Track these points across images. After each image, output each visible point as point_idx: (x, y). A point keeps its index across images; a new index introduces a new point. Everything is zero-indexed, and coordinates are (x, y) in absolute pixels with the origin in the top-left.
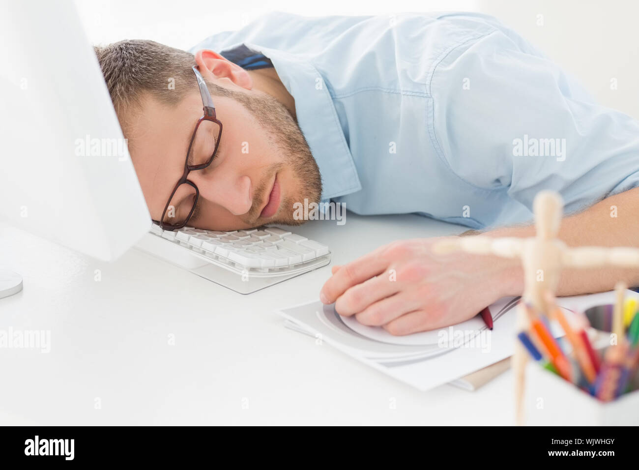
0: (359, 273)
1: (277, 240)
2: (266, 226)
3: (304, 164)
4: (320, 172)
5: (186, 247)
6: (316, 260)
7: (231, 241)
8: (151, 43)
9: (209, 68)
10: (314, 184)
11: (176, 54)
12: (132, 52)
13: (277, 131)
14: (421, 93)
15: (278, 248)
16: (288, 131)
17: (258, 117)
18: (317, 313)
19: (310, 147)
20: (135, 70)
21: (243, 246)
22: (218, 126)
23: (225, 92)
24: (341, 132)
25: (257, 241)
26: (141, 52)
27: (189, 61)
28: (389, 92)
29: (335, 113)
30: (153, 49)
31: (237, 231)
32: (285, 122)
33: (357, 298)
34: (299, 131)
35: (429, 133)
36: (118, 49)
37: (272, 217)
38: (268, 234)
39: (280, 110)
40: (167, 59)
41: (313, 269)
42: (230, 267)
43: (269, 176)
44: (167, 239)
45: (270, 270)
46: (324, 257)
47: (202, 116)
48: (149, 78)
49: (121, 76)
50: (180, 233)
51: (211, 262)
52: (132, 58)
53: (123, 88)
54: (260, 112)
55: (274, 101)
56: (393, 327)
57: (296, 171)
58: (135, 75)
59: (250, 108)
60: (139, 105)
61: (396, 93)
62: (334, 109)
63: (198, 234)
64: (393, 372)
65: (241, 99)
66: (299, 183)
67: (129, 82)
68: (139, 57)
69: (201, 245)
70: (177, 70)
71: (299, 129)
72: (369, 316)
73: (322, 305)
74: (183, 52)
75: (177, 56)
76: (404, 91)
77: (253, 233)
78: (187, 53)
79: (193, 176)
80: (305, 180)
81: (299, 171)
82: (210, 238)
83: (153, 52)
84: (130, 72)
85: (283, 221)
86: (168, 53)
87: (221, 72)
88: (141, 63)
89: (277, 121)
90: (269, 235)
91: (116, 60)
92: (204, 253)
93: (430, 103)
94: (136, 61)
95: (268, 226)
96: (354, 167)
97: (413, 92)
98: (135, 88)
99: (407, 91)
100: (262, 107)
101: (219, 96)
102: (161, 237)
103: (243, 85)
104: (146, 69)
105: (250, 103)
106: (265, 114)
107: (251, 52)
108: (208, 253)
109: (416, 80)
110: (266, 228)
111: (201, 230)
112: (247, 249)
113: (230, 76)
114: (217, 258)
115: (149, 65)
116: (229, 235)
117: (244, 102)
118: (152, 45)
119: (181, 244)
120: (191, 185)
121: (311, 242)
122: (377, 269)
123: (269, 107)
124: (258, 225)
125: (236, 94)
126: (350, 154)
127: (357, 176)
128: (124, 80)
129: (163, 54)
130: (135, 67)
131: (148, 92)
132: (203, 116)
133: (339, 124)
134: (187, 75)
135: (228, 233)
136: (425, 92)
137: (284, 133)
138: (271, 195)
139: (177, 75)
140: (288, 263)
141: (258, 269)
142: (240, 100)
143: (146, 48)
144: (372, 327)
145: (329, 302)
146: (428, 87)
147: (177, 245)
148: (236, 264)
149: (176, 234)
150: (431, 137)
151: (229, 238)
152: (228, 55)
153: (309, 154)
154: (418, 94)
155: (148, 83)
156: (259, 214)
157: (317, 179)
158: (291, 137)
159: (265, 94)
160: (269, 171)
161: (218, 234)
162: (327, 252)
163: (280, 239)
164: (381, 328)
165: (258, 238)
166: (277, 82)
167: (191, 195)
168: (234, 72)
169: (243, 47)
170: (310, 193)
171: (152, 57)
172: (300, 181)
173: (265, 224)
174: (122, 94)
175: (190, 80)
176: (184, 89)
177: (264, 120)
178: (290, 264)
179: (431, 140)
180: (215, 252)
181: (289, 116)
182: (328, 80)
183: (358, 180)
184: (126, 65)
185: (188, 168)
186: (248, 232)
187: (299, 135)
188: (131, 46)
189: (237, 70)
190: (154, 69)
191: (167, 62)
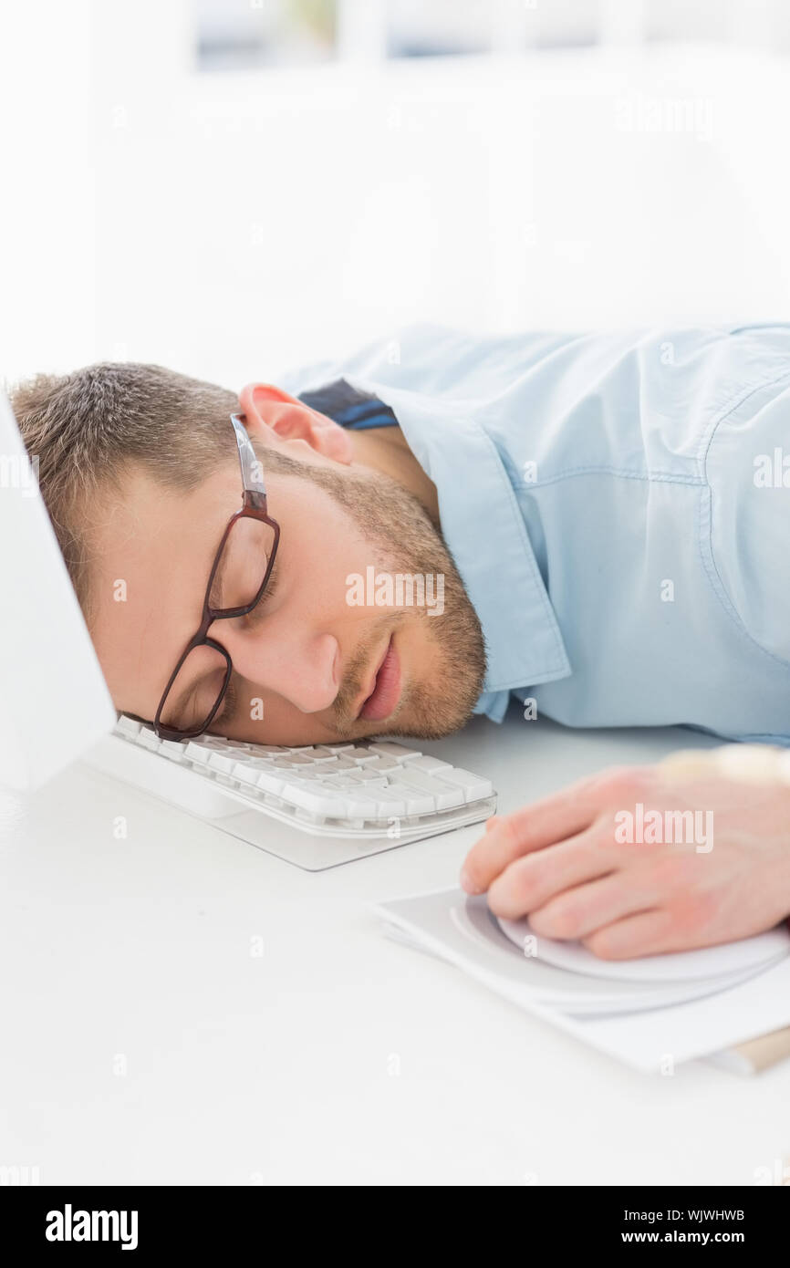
0: (535, 831)
1: (389, 766)
2: (372, 739)
3: (450, 614)
4: (483, 631)
5: (205, 775)
6: (466, 808)
7: (295, 765)
8: (154, 368)
9: (267, 421)
10: (470, 654)
11: (199, 390)
12: (111, 385)
13: (396, 548)
14: (686, 477)
15: (390, 781)
16: (420, 549)
17: (358, 518)
18: (453, 912)
19: (464, 581)
20: (113, 419)
21: (318, 775)
22: (271, 531)
23: (293, 467)
24: (532, 556)
25: (348, 767)
26: (130, 384)
27: (227, 406)
28: (627, 477)
29: (520, 518)
30: (155, 378)
31: (312, 748)
32: (414, 532)
33: (529, 881)
34: (441, 550)
35: (702, 557)
36: (84, 378)
37: (386, 721)
38: (376, 754)
39: (404, 507)
40: (180, 398)
41: (458, 826)
42: (284, 814)
43: (376, 638)
44: (168, 758)
45: (367, 824)
46: (482, 803)
47: (239, 510)
48: (139, 434)
49: (84, 429)
50: (192, 745)
51: (253, 806)
52: (111, 394)
53: (86, 453)
54: (363, 510)
55: (395, 488)
56: (600, 941)
57: (432, 628)
58: (111, 427)
59: (342, 501)
60: (116, 486)
61: (640, 479)
62: (517, 511)
63: (230, 749)
64: (590, 1032)
65: (323, 480)
66: (439, 653)
67: (100, 442)
68: (124, 394)
69: (232, 771)
70: (198, 421)
71: (444, 544)
72: (552, 918)
73: (464, 896)
74: (216, 388)
75: (202, 394)
76: (653, 473)
77: (343, 752)
78: (226, 392)
79: (221, 630)
80: (451, 647)
81: (441, 628)
82: (253, 759)
83: (153, 385)
84: (103, 422)
85: (406, 729)
86: (184, 388)
87: (290, 430)
88: (127, 405)
89: (397, 529)
90: (377, 757)
91: (78, 397)
92: (237, 786)
93: (705, 497)
94: (116, 401)
95: (377, 739)
96: (557, 629)
97: (672, 475)
98: (111, 454)
99: (659, 473)
100: (367, 498)
101: (281, 473)
102: (156, 753)
103: (333, 454)
104: (135, 417)
105: (344, 491)
106: (373, 512)
107: (357, 396)
108: (245, 786)
109: (678, 451)
110: (373, 743)
111: (240, 744)
112: (324, 781)
113: (310, 438)
114: (262, 796)
115: (142, 409)
116: (297, 754)
117: (331, 487)
118: (154, 372)
119: (195, 768)
120: (215, 648)
121: (459, 771)
122: (573, 823)
123: (382, 500)
124: (355, 735)
125: (316, 470)
126: (547, 602)
127: (562, 647)
128: (90, 437)
129: (173, 390)
130: (114, 411)
131: (136, 461)
132: (242, 509)
133: (527, 541)
134: (219, 432)
135: (292, 750)
136: (696, 476)
137: (409, 553)
138: (380, 676)
139: (199, 430)
140: (406, 812)
141: (342, 820)
142: (323, 483)
143: (139, 376)
144: (561, 942)
145: (478, 890)
146: (700, 463)
147: (186, 770)
148: (298, 809)
149: (185, 749)
150: (705, 567)
151: (291, 760)
152: (312, 399)
153: (460, 596)
154: (680, 479)
155: (139, 444)
156: (355, 714)
157: (475, 645)
158: (425, 561)
159: (378, 474)
160: (376, 627)
161: (271, 751)
162: (489, 793)
163: (397, 765)
164: (577, 943)
165: (353, 762)
166: (403, 452)
167: (218, 671)
168: (316, 430)
169: (342, 386)
170: (462, 673)
171: (150, 394)
172: (442, 648)
173: (371, 736)
174: (83, 465)
175: (224, 441)
176: (209, 457)
177: (371, 525)
178: (409, 813)
179: (707, 572)
180: (258, 785)
181: (423, 519)
182: (505, 452)
183: (564, 656)
184: (97, 409)
185: (211, 614)
186: (334, 750)
187: (441, 558)
188: (111, 372)
189: (325, 426)
190: (152, 417)
191: (179, 404)
